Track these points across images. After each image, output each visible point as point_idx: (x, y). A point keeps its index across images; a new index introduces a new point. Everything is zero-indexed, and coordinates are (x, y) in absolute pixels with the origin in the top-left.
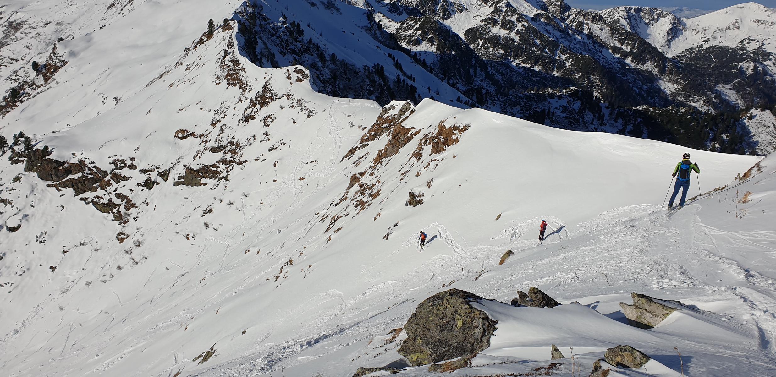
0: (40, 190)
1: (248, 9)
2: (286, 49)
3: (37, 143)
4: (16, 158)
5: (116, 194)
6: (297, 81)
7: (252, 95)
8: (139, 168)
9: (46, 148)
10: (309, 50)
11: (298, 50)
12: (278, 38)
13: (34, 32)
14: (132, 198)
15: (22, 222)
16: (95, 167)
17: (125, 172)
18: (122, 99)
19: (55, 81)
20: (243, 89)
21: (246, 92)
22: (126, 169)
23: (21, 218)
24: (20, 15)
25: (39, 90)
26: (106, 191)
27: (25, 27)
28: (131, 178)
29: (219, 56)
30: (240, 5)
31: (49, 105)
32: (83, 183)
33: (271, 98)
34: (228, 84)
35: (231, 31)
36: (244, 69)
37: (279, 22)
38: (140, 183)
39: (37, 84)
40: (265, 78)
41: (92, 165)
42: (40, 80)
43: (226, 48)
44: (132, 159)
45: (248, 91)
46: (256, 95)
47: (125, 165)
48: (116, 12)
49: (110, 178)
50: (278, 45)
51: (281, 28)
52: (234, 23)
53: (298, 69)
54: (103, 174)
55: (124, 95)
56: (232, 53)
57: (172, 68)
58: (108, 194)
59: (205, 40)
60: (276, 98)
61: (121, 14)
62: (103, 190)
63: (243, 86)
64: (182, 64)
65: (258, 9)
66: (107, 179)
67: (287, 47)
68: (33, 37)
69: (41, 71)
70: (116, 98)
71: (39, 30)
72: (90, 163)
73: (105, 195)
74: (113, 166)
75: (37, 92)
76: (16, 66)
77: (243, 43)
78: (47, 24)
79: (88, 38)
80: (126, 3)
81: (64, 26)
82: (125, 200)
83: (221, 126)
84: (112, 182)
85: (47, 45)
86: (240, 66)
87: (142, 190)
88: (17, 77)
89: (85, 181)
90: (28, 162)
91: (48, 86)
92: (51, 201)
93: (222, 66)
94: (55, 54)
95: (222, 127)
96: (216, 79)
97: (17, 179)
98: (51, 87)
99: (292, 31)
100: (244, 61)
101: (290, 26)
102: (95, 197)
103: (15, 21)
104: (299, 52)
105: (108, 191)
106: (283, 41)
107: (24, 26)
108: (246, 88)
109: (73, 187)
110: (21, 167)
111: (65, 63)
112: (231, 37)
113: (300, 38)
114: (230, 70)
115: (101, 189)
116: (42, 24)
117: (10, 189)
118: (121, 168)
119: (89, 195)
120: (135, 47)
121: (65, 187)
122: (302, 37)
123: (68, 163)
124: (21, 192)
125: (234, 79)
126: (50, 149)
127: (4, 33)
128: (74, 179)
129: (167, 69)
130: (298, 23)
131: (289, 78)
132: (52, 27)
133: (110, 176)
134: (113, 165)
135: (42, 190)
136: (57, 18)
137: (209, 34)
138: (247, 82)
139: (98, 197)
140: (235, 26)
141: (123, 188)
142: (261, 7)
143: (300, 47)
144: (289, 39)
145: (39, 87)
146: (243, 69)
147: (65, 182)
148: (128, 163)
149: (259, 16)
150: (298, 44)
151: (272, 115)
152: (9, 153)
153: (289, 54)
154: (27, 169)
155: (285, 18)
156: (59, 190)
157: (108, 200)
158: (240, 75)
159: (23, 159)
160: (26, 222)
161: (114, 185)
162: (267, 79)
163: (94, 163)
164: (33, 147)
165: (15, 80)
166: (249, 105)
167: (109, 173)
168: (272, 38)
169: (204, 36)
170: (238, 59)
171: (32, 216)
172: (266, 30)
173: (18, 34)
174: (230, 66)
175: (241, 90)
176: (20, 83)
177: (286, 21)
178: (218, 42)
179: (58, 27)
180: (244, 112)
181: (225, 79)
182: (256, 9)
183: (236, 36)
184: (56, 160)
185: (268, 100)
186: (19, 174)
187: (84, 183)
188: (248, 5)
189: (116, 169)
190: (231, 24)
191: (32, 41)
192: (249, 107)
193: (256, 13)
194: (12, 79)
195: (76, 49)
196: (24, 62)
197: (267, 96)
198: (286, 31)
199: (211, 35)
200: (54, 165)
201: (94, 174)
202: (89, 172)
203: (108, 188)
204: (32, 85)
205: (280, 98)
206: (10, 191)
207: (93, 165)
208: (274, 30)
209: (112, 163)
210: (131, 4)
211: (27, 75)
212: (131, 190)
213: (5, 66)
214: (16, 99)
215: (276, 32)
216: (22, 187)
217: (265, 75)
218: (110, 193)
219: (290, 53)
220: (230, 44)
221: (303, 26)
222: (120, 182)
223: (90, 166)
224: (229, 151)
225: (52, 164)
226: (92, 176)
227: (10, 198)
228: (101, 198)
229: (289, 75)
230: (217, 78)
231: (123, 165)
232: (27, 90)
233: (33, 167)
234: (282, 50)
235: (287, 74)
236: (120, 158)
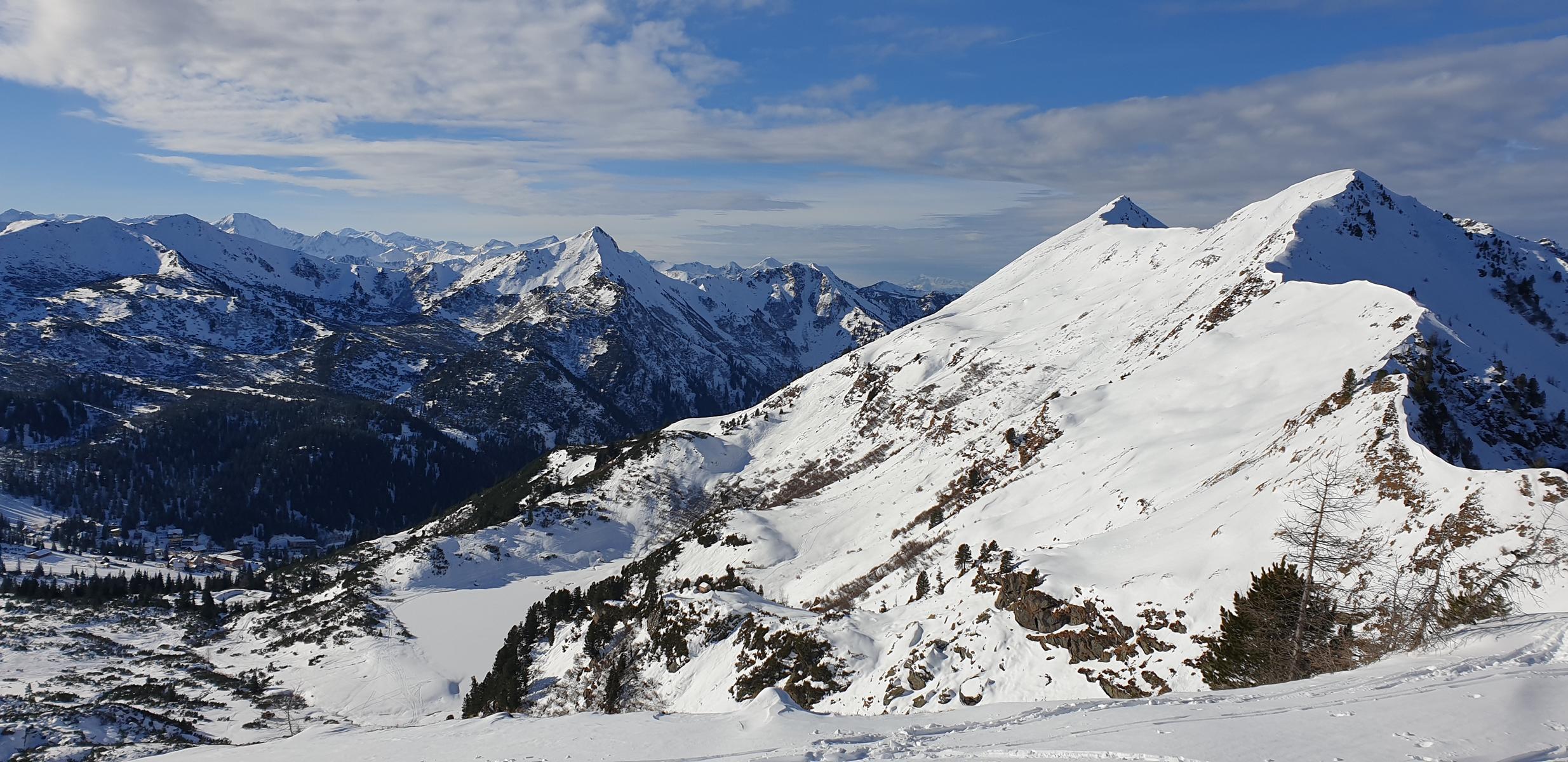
0: (1016, 643)
1: (1417, 348)
2: (1498, 431)
3: (1020, 563)
4: (985, 583)
5: (1143, 673)
6: (1546, 499)
7: (1435, 520)
8: (1190, 632)
9: (1035, 572)
10: (1556, 436)
11: (1529, 434)
12: (1480, 408)
13: (1007, 381)
14: (1173, 684)
15: (985, 691)
16: (1112, 617)
17: (1164, 635)
18: (1154, 504)
19: (1040, 463)
20: (1413, 505)
21: (1421, 514)
22: (1166, 630)
23: (983, 685)
24: (990, 353)
25: (1013, 476)
26: (1126, 664)
27: (995, 372)
28: (1175, 648)
29: (1364, 440)
30: (1400, 343)
31: (1027, 503)
32: (1088, 645)
33: (1479, 530)
34: (1382, 494)
35: (1392, 394)
36: (1419, 468)
37: (1485, 376)
38: (1190, 661)
39: (1009, 467)
40: (1467, 488)
41: (1107, 612)
42: (1015, 459)
43: (1380, 424)
44: (1180, 614)
45: (1425, 510)
46: (1445, 522)
47: (1166, 621)
48: (1145, 350)
49: (1135, 642)
50: (1479, 422)
51: (1489, 388)
52: (1401, 378)
53: (1550, 475)
54: (1124, 632)
55: (1159, 497)
56: (1392, 436)
57: (1259, 455)
58: (1130, 670)
59: (1333, 408)
60: (1492, 532)
61: (1156, 353)
62: (1120, 662)
63: (1414, 501)
64: (1283, 449)
65: (1440, 349)
66: (1131, 641)
67: (1502, 427)
68: (1005, 389)
69: (1018, 445)
70: (1142, 501)
71: (1015, 378)
72: (1105, 610)
73: (1123, 671)
74: (1143, 622)
75: (1008, 478)
76: (973, 434)
77: (1416, 418)
78: (1028, 368)
79: (1099, 394)
80: (1166, 335)
81: (1056, 371)
82: (1160, 688)
83: (1361, 575)
84: (1138, 649)
85: (1024, 402)
86: (1410, 462)
87: (1193, 674)
88: (974, 452)
89: (1091, 639)
90: (1002, 592)
91: (1028, 471)
92: (1031, 665)
93: (1369, 459)
94: (1043, 419)
95: (1364, 577)
96: (1356, 483)
97: (984, 618)
98: (1032, 473)
99: (1516, 396)
100: (1419, 452)
101: (1512, 385)
102: (1104, 672)
103: (982, 363)
104: (1530, 440)
105: (1130, 665)
106: (1492, 415)
107: (994, 370)
108: (1422, 504)
109: (1069, 646)
110: (991, 598)
111: (1059, 434)
112: (1392, 405)
113: (1535, 411)
114: (1386, 467)
115: (1118, 660)
116: (1021, 369)
117: (972, 631)
118: (1158, 627)
119: (1096, 666)
120: (1181, 412)
121: (1056, 645)
122: (1539, 409)
123: (1067, 604)
124: (987, 642)
125: (1395, 486)
126: (1041, 575)
127: (963, 381)
128: (1073, 632)
129: (1248, 456)
130: (1533, 380)
131: (1525, 492)
132: (1036, 373)
133: (1136, 637)
134: (1144, 619)
135: (1020, 644)
136: (1045, 358)
137: (1344, 398)
138: (1424, 493)
139: (1111, 673)
140: (1403, 384)
141: (1159, 663)
142: (1447, 344)
143: (1533, 428)
144: (1507, 410)
145: (1011, 470)
146: (1415, 467)
147: (1057, 636)
148: (1172, 619)
149: (1439, 363)
150: (1529, 422)
151: (1479, 564)
152: (973, 573)
153: (1505, 441)
154: (1001, 604)
155: (1500, 367)
156: (1046, 649)
157: (1129, 682)
158: (1410, 479)
159: (994, 585)
160: (990, 693)
161: (1142, 656)
162: (1471, 491)
163: (1111, 610)
164: (1013, 567)
165: (969, 457)
166: (1427, 540)
167: (1134, 631)
168: (1467, 408)
169: (1331, 401)
170: (1407, 447)
171: (1001, 684)
172: (1455, 392)
173: (983, 384)
174: (1386, 460)
175: (1409, 509)
176: (976, 462)
177: (1504, 374)
178: (1362, 413)
179: (1046, 373)
180: (1413, 552)
181: (1375, 484)
182: (1435, 350)
183: (1404, 403)
184: (1048, 596)
185: (1472, 533)
186: (988, 610)
187: (1090, 644)
188: (1417, 341)
189: (1149, 626)
190: (1392, 380)
191: (1002, 394)
192: (1428, 543)
193: (1434, 358)
194: (965, 455)
195: (1078, 412)
196: (987, 427)
197: (1471, 526)
198: (1502, 395)
199: (1346, 399)
200: (1045, 604)
201: (1109, 630)
202: (1101, 625)
203: (1131, 660)
204: (1001, 465)
205: (1502, 532)
206: (971, 635)
207: (1110, 613)
208: (1472, 392)
209: (1142, 616)
210: (1176, 337)
211: (988, 449)
212: (1172, 670)
213: (958, 432)
214: (975, 488)
215: (1477, 397)
216: (990, 632)
217: (1468, 483)
218: (1132, 669)
219: (1507, 440)
220: (1389, 418)
221: (1543, 386)
222: (1152, 651)
223: (1103, 614)
224: (1375, 625)
225: (1041, 601)
226: (1105, 633)
227: (970, 648)
228: (1117, 675)
229: (1527, 485)
230: (1358, 481)
231: (1162, 622)
232: (994, 474)
233: (1009, 602)
234: (1489, 433)
235: (1522, 484)
236: (1158, 609)
